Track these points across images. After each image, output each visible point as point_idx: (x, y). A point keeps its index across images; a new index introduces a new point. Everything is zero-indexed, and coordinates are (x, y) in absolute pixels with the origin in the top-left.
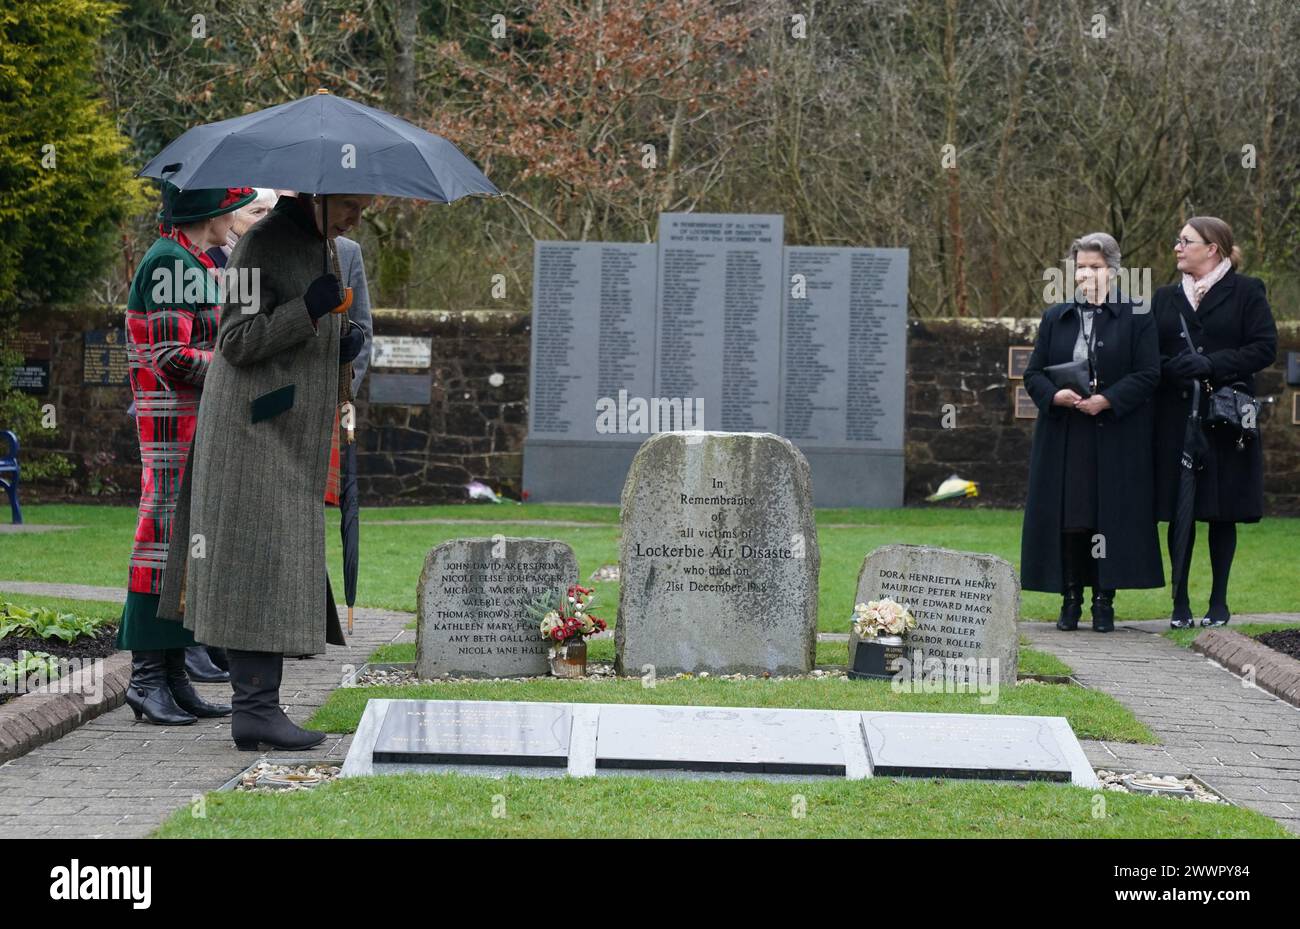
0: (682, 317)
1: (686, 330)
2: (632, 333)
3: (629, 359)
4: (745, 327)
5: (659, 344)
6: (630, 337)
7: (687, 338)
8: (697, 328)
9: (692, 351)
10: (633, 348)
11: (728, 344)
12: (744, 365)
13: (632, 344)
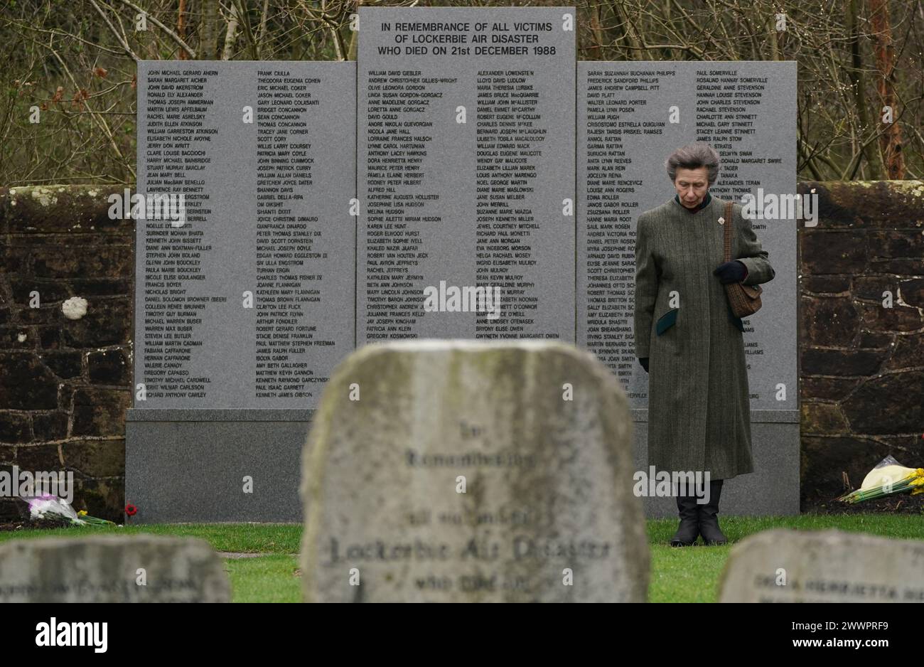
0: (401, 190)
1: (410, 212)
2: (314, 219)
3: (310, 266)
4: (514, 205)
5: (363, 238)
6: (311, 226)
7: (411, 226)
8: (430, 209)
9: (422, 249)
10: (317, 245)
11: (483, 233)
12: (512, 270)
13: (316, 239)
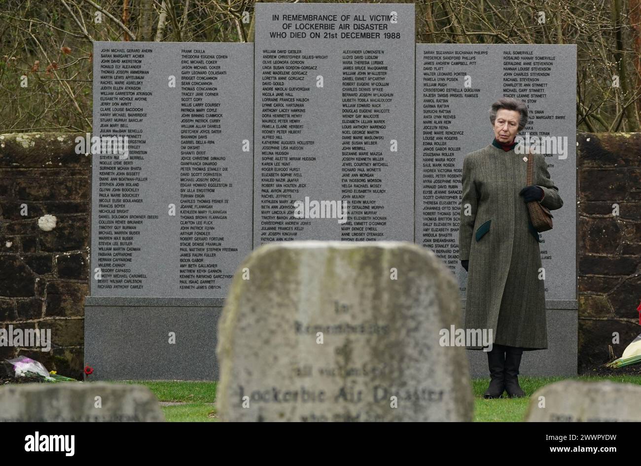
0: (286, 137)
1: (293, 153)
2: (223, 159)
3: (220, 193)
4: (370, 149)
5: (258, 172)
6: (220, 164)
7: (294, 164)
8: (307, 151)
9: (302, 181)
10: (225, 178)
11: (347, 169)
12: (368, 197)
13: (224, 173)
